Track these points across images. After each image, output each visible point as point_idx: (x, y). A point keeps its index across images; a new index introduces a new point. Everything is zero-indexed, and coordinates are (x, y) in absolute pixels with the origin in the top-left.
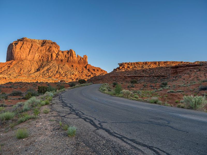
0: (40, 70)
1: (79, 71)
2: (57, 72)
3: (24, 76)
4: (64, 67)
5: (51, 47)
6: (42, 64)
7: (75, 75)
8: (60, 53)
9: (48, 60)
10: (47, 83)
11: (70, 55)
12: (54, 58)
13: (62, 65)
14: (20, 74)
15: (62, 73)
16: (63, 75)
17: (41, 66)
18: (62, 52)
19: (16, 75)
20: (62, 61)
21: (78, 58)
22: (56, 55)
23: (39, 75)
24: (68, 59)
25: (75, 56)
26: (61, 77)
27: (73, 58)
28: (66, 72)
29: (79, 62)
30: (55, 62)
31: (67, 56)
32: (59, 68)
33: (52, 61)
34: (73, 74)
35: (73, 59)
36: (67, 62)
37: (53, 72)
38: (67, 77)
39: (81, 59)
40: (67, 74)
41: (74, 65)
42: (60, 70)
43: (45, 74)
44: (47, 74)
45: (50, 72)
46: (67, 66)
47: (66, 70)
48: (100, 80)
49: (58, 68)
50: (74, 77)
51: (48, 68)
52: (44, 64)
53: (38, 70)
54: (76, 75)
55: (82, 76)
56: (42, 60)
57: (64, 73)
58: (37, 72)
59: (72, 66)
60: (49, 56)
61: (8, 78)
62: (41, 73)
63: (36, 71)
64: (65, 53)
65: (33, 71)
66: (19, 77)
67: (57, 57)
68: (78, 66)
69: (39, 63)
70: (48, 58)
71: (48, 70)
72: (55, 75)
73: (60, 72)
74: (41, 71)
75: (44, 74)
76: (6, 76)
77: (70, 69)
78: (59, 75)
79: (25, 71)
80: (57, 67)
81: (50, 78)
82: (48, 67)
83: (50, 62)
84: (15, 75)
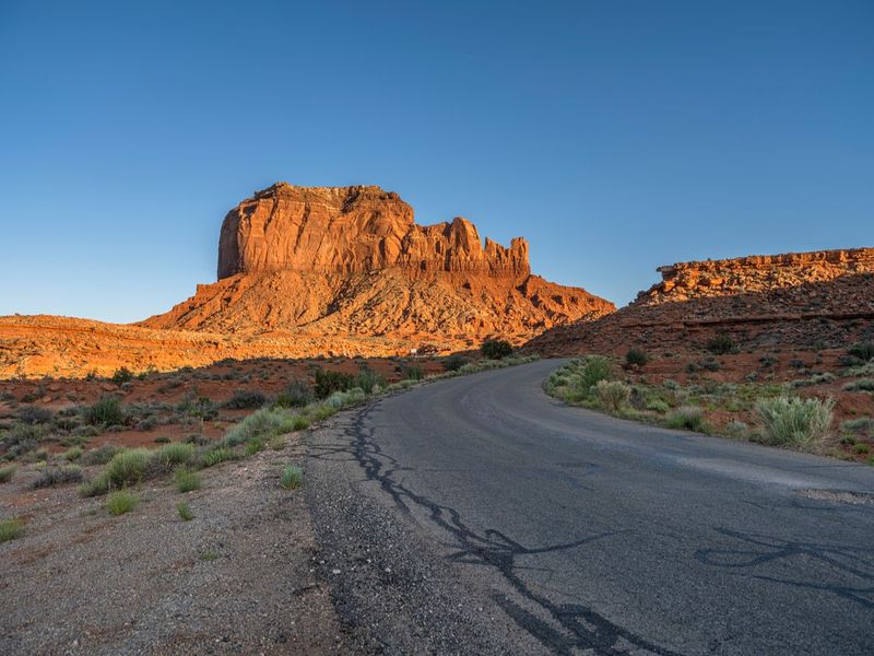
0: (339, 308)
1: (493, 307)
2: (406, 313)
3: (282, 334)
4: (432, 290)
5: (377, 214)
6: (348, 285)
7: (477, 324)
8: (417, 236)
9: (368, 267)
10: (359, 361)
11: (458, 240)
12: (392, 259)
13: (423, 286)
14: (266, 327)
15: (426, 315)
16: (431, 326)
17: (343, 291)
18: (425, 231)
19: (252, 329)
20: (423, 266)
21: (489, 252)
22: (399, 243)
23: (338, 329)
24: (448, 260)
25: (478, 245)
26: (422, 333)
27: (470, 254)
28: (443, 311)
29: (492, 269)
30: (396, 276)
31: (444, 247)
32: (411, 297)
33: (383, 268)
34: (471, 320)
35: (468, 258)
36: (444, 272)
37: (390, 314)
38: (445, 332)
39: (499, 256)
40: (444, 321)
41: (474, 281)
42: (419, 302)
43: (358, 325)
44: (368, 322)
45: (377, 314)
46: (444, 285)
47: (441, 302)
48: (580, 343)
49: (408, 299)
50: (473, 330)
51: (369, 301)
52: (354, 284)
53: (333, 308)
54: (482, 325)
55: (507, 327)
56: (348, 265)
57: (433, 314)
58: (328, 314)
59: (467, 286)
60: (374, 251)
61: (225, 344)
62: (344, 321)
63: (325, 310)
64: (437, 236)
65: (314, 312)
66: (262, 338)
67: (404, 251)
68: (490, 284)
69: (334, 280)
70: (371, 258)
71: (370, 306)
72: (398, 327)
73: (418, 311)
74: (342, 310)
75: (354, 325)
76: (217, 337)
77: (456, 298)
78: (412, 325)
79: (285, 313)
80: (406, 292)
81: (377, 339)
82: (372, 293)
83: (377, 274)
84: (250, 331)
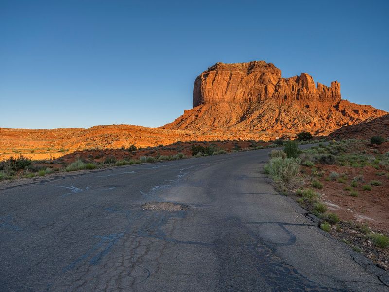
0: (245, 119)
1: (321, 116)
2: (277, 120)
3: (219, 131)
4: (290, 109)
5: (263, 74)
6: (250, 108)
7: (312, 125)
8: (282, 83)
9: (259, 99)
11: (303, 85)
12: (270, 95)
13: (285, 107)
14: (213, 128)
15: (287, 121)
16: (289, 126)
17: (248, 111)
18: (286, 81)
19: (207, 129)
20: (286, 97)
21: (319, 89)
22: (274, 87)
23: (245, 128)
24: (298, 94)
25: (314, 86)
26: (284, 130)
27: (309, 90)
28: (295, 119)
29: (320, 97)
30: (272, 103)
31: (296, 88)
32: (280, 113)
33: (266, 100)
34: (309, 123)
35: (308, 93)
36: (296, 100)
37: (269, 121)
38: (296, 129)
39: (325, 91)
40: (296, 124)
41: (311, 104)
42: (283, 115)
43: (254, 126)
44: (259, 125)
45: (263, 121)
46: (296, 106)
47: (294, 115)
49: (278, 113)
50: (310, 128)
51: (260, 115)
52: (252, 107)
53: (243, 118)
54: (315, 125)
55: (328, 126)
56: (250, 99)
57: (290, 121)
58: (241, 122)
59: (307, 106)
60: (262, 91)
61: (193, 135)
62: (248, 124)
63: (239, 120)
64: (292, 83)
65: (234, 120)
66: (209, 133)
67: (276, 91)
68: (320, 105)
69: (243, 106)
70: (260, 95)
71: (260, 117)
72: (273, 127)
73: (283, 119)
74: (247, 120)
75: (252, 126)
76: (191, 133)
77: (302, 112)
78: (280, 126)
79: (221, 122)
80: (277, 110)
81: (262, 133)
82: (261, 111)
83: (263, 102)
84: (205, 130)
